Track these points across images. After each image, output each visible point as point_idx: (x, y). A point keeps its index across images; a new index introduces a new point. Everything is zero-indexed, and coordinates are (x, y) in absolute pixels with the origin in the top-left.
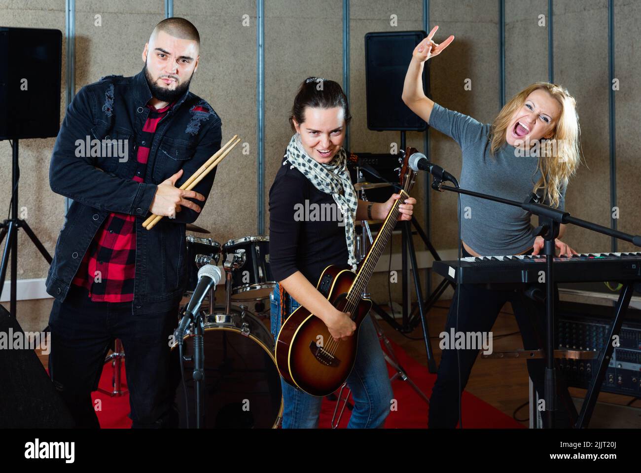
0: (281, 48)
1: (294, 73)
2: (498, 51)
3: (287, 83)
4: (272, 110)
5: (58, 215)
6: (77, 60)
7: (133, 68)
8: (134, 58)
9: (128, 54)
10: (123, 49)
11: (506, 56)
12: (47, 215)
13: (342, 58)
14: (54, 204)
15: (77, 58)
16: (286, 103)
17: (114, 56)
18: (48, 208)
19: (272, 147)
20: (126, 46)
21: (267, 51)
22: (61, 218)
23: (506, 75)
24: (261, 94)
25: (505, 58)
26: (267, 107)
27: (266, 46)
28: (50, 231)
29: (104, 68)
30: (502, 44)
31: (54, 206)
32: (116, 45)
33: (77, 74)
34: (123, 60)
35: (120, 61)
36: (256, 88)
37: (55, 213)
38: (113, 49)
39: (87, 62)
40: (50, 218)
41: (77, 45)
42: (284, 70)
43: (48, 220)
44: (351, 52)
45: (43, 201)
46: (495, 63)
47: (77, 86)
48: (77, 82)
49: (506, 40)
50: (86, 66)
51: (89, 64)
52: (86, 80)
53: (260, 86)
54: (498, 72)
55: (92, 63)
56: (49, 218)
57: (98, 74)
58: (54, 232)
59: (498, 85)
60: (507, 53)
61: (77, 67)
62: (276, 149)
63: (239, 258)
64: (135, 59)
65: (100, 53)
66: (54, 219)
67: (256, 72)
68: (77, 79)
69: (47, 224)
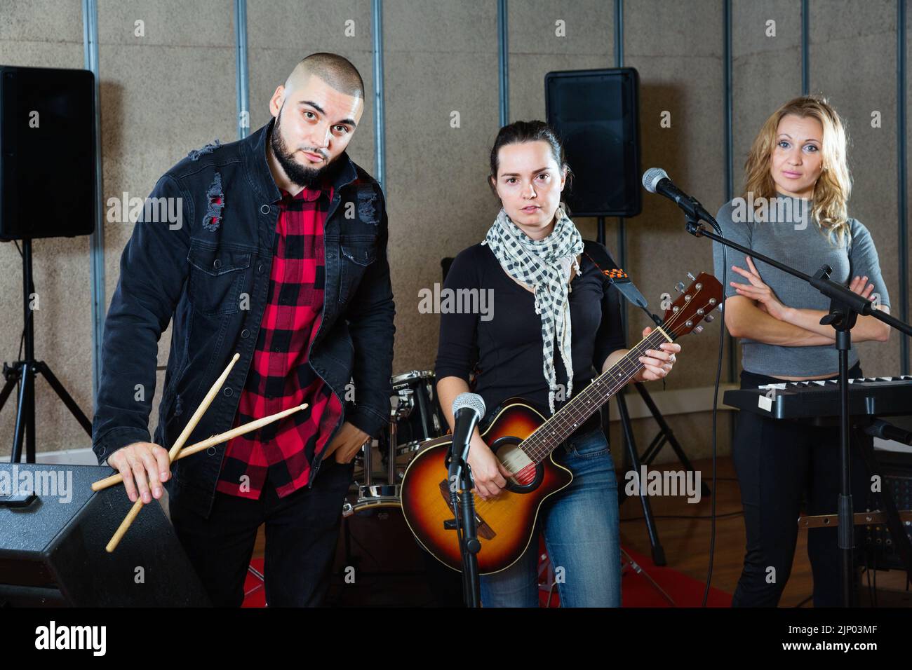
0: (409, 98)
1: (428, 135)
2: (722, 99)
3: (418, 150)
4: (397, 191)
5: (82, 355)
6: (104, 118)
7: (189, 130)
8: (190, 115)
9: (181, 108)
10: (173, 101)
11: (734, 107)
12: (66, 356)
13: (498, 112)
14: (75, 339)
15: (103, 115)
16: (417, 181)
17: (161, 112)
18: (67, 345)
19: (399, 246)
20: (178, 96)
21: (387, 103)
22: (87, 359)
23: (734, 134)
24: (380, 168)
25: (732, 109)
26: (390, 186)
27: (387, 95)
28: (70, 380)
29: (145, 129)
30: (728, 89)
31: (76, 343)
32: (162, 96)
33: (104, 140)
34: (174, 118)
35: (169, 120)
36: (374, 158)
37: (77, 352)
38: (158, 101)
39: (119, 121)
40: (71, 360)
41: (103, 96)
42: (414, 131)
43: (68, 363)
44: (511, 103)
45: (58, 335)
46: (720, 117)
47: (105, 158)
48: (104, 153)
49: (734, 82)
50: (118, 128)
51: (122, 124)
52: (119, 149)
53: (379, 156)
54: (722, 131)
55: (126, 123)
56: (68, 360)
57: (137, 139)
58: (76, 381)
59: (722, 150)
60: (735, 102)
61: (104, 129)
62: (404, 249)
63: (405, 402)
64: (192, 116)
65: (139, 108)
66: (76, 361)
67: (373, 135)
68: (104, 148)
69: (66, 369)
